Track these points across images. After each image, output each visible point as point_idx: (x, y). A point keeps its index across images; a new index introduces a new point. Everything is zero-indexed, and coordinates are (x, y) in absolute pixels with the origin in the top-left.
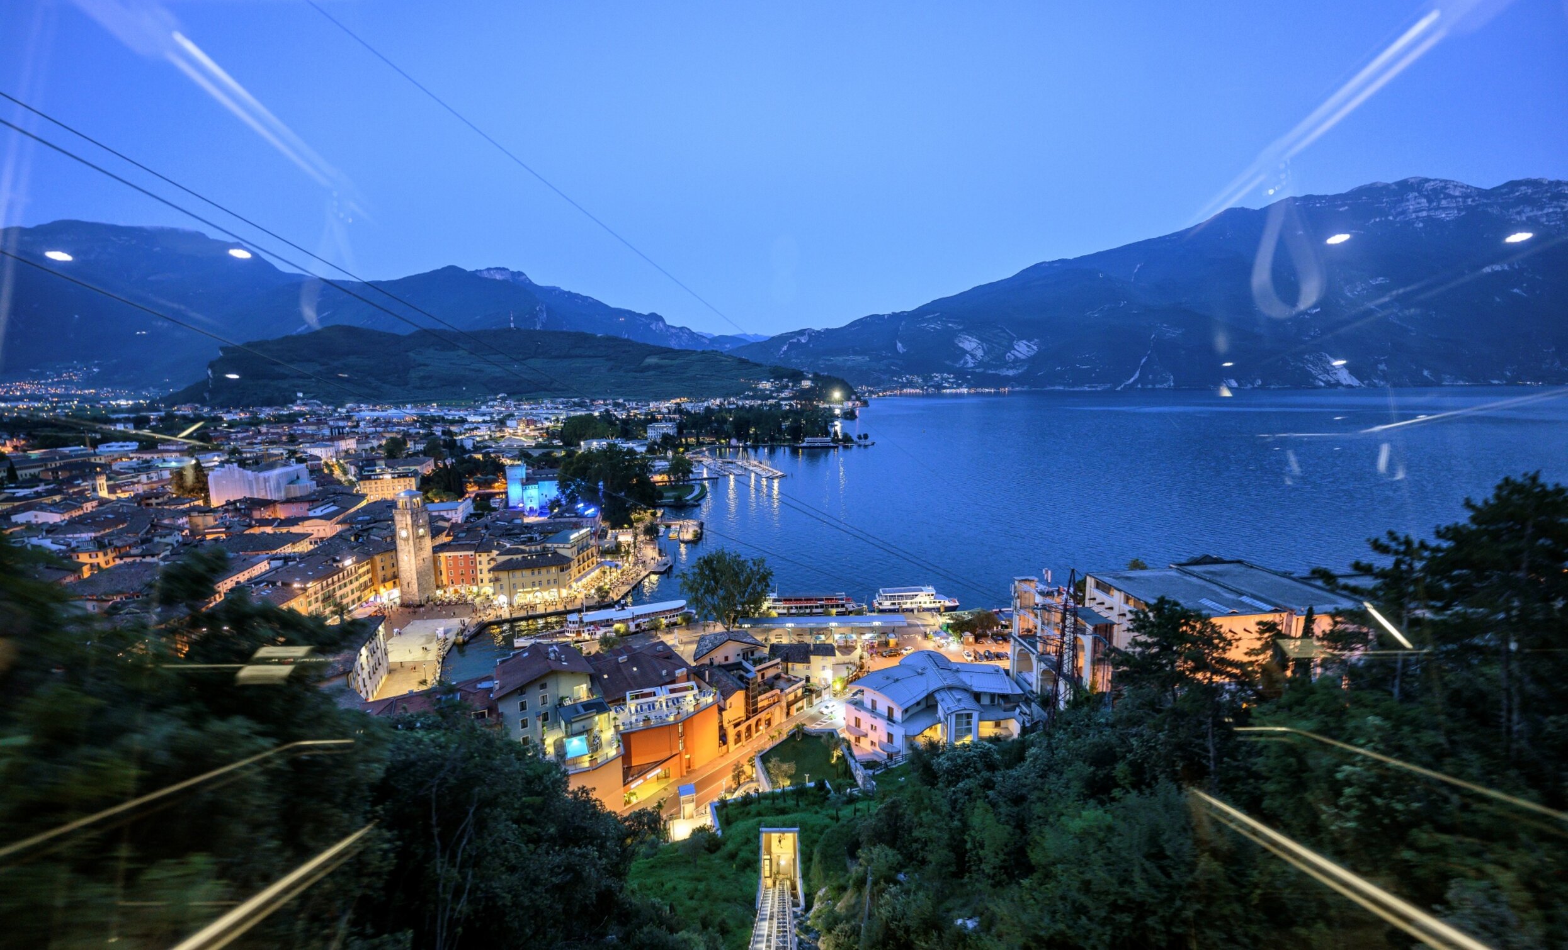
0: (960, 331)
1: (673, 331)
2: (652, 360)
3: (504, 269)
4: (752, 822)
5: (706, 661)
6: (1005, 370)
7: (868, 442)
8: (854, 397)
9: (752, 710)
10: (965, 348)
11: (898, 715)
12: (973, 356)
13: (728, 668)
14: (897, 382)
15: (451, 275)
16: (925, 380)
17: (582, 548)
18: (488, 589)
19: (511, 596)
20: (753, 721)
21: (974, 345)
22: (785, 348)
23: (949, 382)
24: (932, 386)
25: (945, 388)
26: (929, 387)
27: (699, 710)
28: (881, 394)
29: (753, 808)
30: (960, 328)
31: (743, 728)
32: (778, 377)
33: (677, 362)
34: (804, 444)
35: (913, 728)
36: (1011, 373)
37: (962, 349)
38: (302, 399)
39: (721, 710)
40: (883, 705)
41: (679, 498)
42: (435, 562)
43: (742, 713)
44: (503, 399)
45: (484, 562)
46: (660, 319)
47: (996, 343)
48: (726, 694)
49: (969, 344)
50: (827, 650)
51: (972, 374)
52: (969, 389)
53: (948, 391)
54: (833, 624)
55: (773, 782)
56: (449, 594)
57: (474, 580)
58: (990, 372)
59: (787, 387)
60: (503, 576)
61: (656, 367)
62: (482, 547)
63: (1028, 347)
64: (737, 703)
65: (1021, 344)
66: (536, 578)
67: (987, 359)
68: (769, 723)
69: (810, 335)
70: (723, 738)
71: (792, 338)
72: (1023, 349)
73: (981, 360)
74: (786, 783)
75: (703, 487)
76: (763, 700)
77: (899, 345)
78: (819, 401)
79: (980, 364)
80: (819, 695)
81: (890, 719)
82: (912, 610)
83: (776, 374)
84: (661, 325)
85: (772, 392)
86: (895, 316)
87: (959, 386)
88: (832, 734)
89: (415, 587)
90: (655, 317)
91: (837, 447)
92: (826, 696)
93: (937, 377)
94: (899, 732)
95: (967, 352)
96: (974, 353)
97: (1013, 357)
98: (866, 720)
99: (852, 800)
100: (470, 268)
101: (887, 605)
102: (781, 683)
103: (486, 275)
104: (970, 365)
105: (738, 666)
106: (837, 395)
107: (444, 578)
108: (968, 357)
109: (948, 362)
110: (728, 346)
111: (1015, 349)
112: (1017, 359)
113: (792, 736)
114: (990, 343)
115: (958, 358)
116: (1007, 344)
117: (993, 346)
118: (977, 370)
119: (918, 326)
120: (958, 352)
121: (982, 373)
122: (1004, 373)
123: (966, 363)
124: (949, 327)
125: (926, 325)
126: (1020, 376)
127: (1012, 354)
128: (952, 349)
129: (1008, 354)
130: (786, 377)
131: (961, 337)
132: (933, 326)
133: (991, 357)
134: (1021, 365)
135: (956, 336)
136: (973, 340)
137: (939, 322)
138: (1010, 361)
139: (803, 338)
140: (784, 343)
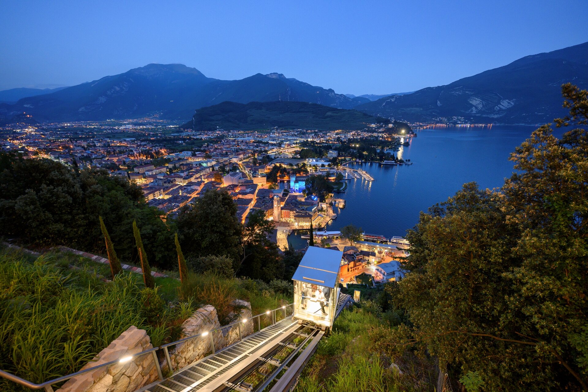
0: (472, 95)
1: (337, 96)
2: (329, 114)
3: (276, 73)
4: (353, 288)
5: (346, 253)
6: (493, 115)
7: (409, 163)
8: (411, 132)
9: (355, 266)
10: (473, 104)
11: (386, 274)
12: (476, 108)
13: (350, 255)
14: (434, 120)
15: (259, 78)
16: (448, 120)
17: (315, 212)
18: (292, 220)
19: (298, 223)
20: (355, 268)
22: (384, 104)
23: (461, 121)
24: (452, 123)
25: (459, 124)
26: (450, 123)
27: (344, 265)
28: (425, 127)
29: (354, 286)
30: (472, 93)
31: (353, 269)
32: (379, 122)
33: (339, 114)
34: (384, 163)
35: (388, 277)
37: (471, 104)
38: (218, 129)
39: (349, 265)
40: (383, 271)
41: (338, 190)
42: (281, 212)
43: (353, 266)
44: (277, 129)
45: (292, 213)
46: (333, 91)
47: (491, 101)
48: (350, 262)
49: (475, 102)
50: (373, 254)
52: (471, 124)
53: (459, 125)
54: (378, 246)
55: (357, 282)
56: (283, 220)
57: (289, 217)
58: (484, 116)
59: (382, 127)
60: (297, 218)
61: (331, 116)
62: (291, 210)
63: (509, 103)
64: (352, 264)
65: (505, 102)
66: (304, 220)
67: (483, 109)
68: (358, 268)
69: (396, 98)
70: (348, 270)
71: (388, 99)
72: (505, 104)
73: (481, 110)
74: (360, 283)
75: (346, 183)
76: (357, 264)
77: (439, 102)
78: (395, 134)
79: (479, 112)
81: (384, 274)
82: (402, 244)
83: (378, 121)
84: (333, 94)
85: (375, 129)
86: (439, 88)
87: (466, 123)
88: (370, 275)
89: (277, 218)
90: (331, 91)
91: (396, 165)
92: (372, 264)
93: (455, 118)
94: (385, 278)
95: (473, 106)
96: (477, 106)
98: (379, 273)
99: (371, 288)
100: (264, 74)
101: (395, 241)
102: (362, 260)
103: (270, 76)
105: (353, 255)
106: (403, 131)
107: (283, 216)
108: (474, 109)
109: (462, 111)
110: (359, 102)
111: (501, 104)
112: (501, 110)
113: (362, 274)
114: (487, 101)
115: (468, 109)
116: (496, 101)
117: (489, 103)
118: (477, 115)
119: (450, 93)
120: (469, 106)
121: (480, 116)
122: (492, 117)
123: (472, 111)
124: (466, 93)
125: (454, 93)
126: (501, 118)
127: (499, 107)
128: (466, 104)
129: (496, 107)
130: (382, 122)
131: (472, 98)
132: (458, 93)
133: (486, 108)
134: (502, 113)
135: (469, 98)
136: (478, 99)
137: (461, 91)
138: (497, 110)
139: (393, 99)
140: (384, 102)
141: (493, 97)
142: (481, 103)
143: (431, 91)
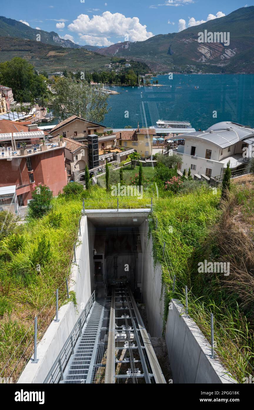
0: (200, 43)
1: (63, 42)
2: (52, 53)
6: (220, 63)
21: (206, 51)
23: (193, 69)
32: (114, 62)
36: (222, 65)
37: (201, 53)
47: (217, 50)
49: (204, 50)
51: (205, 65)
58: (213, 65)
59: (118, 67)
61: (54, 57)
63: (232, 52)
65: (228, 50)
67: (211, 58)
69: (129, 45)
71: (121, 46)
72: (229, 53)
79: (209, 60)
83: (113, 60)
84: (57, 38)
85: (111, 69)
87: (198, 71)
93: (188, 66)
96: (206, 55)
97: (224, 57)
104: (204, 61)
109: (194, 60)
112: (226, 59)
114: (214, 50)
115: (198, 57)
116: (222, 51)
117: (215, 51)
118: (207, 64)
119: (181, 41)
120: (198, 54)
121: (209, 65)
122: (219, 66)
123: (202, 60)
124: (195, 41)
125: (185, 40)
126: (226, 67)
127: (224, 56)
128: (196, 53)
129: (222, 56)
130: (118, 62)
131: (200, 47)
132: (188, 41)
133: (214, 57)
134: (227, 62)
135: (199, 46)
136: (206, 48)
137: (191, 39)
138: (223, 59)
139: (126, 46)
140: (117, 49)
141: (218, 46)
142: (209, 52)
143: (163, 39)
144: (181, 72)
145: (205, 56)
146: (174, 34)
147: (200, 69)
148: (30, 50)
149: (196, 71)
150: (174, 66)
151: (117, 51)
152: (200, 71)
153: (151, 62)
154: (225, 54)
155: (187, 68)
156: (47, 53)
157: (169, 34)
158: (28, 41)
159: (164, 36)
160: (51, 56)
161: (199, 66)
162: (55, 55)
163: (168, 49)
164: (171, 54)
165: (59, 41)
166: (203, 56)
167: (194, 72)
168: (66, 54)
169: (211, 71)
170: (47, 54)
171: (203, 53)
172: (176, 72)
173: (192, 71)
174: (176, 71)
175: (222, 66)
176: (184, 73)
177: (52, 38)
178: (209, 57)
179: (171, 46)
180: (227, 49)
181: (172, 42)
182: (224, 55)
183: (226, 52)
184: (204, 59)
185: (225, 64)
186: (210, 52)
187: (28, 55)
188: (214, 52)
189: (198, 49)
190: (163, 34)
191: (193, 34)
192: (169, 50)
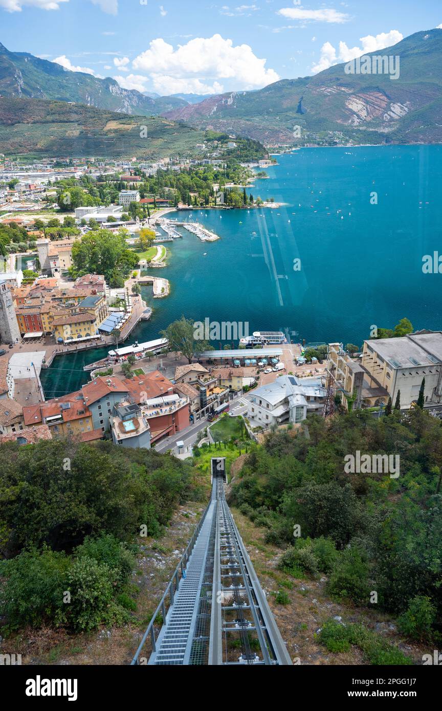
0: (350, 95)
6: (382, 128)
9: (204, 404)
10: (353, 109)
12: (359, 117)
17: (101, 308)
20: (204, 409)
21: (360, 107)
27: (181, 407)
30: (351, 92)
31: (200, 412)
32: (210, 140)
36: (386, 130)
37: (350, 110)
39: (190, 405)
40: (264, 403)
42: (18, 319)
43: (199, 406)
45: (45, 318)
47: (377, 105)
49: (356, 106)
51: (358, 131)
58: (371, 130)
59: (216, 148)
63: (402, 108)
65: (395, 106)
67: (368, 119)
70: (192, 418)
71: (220, 100)
72: (397, 110)
79: (364, 123)
80: (236, 394)
83: (209, 137)
85: (206, 152)
87: (347, 141)
92: (239, 394)
95: (355, 113)
96: (359, 113)
97: (389, 117)
98: (257, 409)
104: (356, 124)
107: (24, 327)
108: (355, 117)
109: (339, 121)
111: (391, 110)
112: (392, 119)
114: (372, 105)
115: (346, 118)
116: (385, 106)
117: (375, 108)
118: (361, 128)
119: (318, 90)
120: (347, 113)
121: (364, 131)
122: (381, 131)
123: (353, 122)
124: (342, 91)
125: (325, 90)
126: (393, 133)
127: (389, 115)
128: (343, 110)
129: (386, 114)
130: (216, 140)
131: (351, 100)
132: (330, 90)
133: (372, 117)
134: (394, 124)
135: (347, 99)
136: (360, 102)
137: (335, 87)
138: (387, 120)
139: (229, 100)
140: (214, 105)
141: (379, 98)
142: (364, 108)
143: (289, 87)
144: (319, 144)
145: (358, 115)
146: (307, 78)
147: (350, 137)
148: (77, 122)
149: (343, 142)
150: (308, 133)
151: (215, 108)
152: (350, 142)
153: (270, 128)
154: (391, 112)
155: (328, 136)
156: (104, 126)
157: (299, 78)
158: (73, 105)
159: (291, 83)
160: (110, 131)
161: (349, 133)
162: (117, 129)
163: (299, 104)
164: (302, 113)
165: (119, 92)
166: (355, 115)
167: (339, 143)
168: (134, 126)
169: (369, 141)
170: (104, 128)
171: (355, 111)
172: (311, 145)
173: (337, 141)
174: (311, 142)
175: (386, 132)
176: (324, 145)
177: (107, 88)
178: (364, 117)
179: (302, 98)
180: (394, 103)
181: (305, 92)
182: (389, 113)
183: (392, 108)
184: (356, 120)
185: (391, 127)
186: (367, 108)
187: (75, 130)
188: (373, 108)
189: (347, 104)
190: (290, 79)
191: (338, 79)
192: (300, 106)
